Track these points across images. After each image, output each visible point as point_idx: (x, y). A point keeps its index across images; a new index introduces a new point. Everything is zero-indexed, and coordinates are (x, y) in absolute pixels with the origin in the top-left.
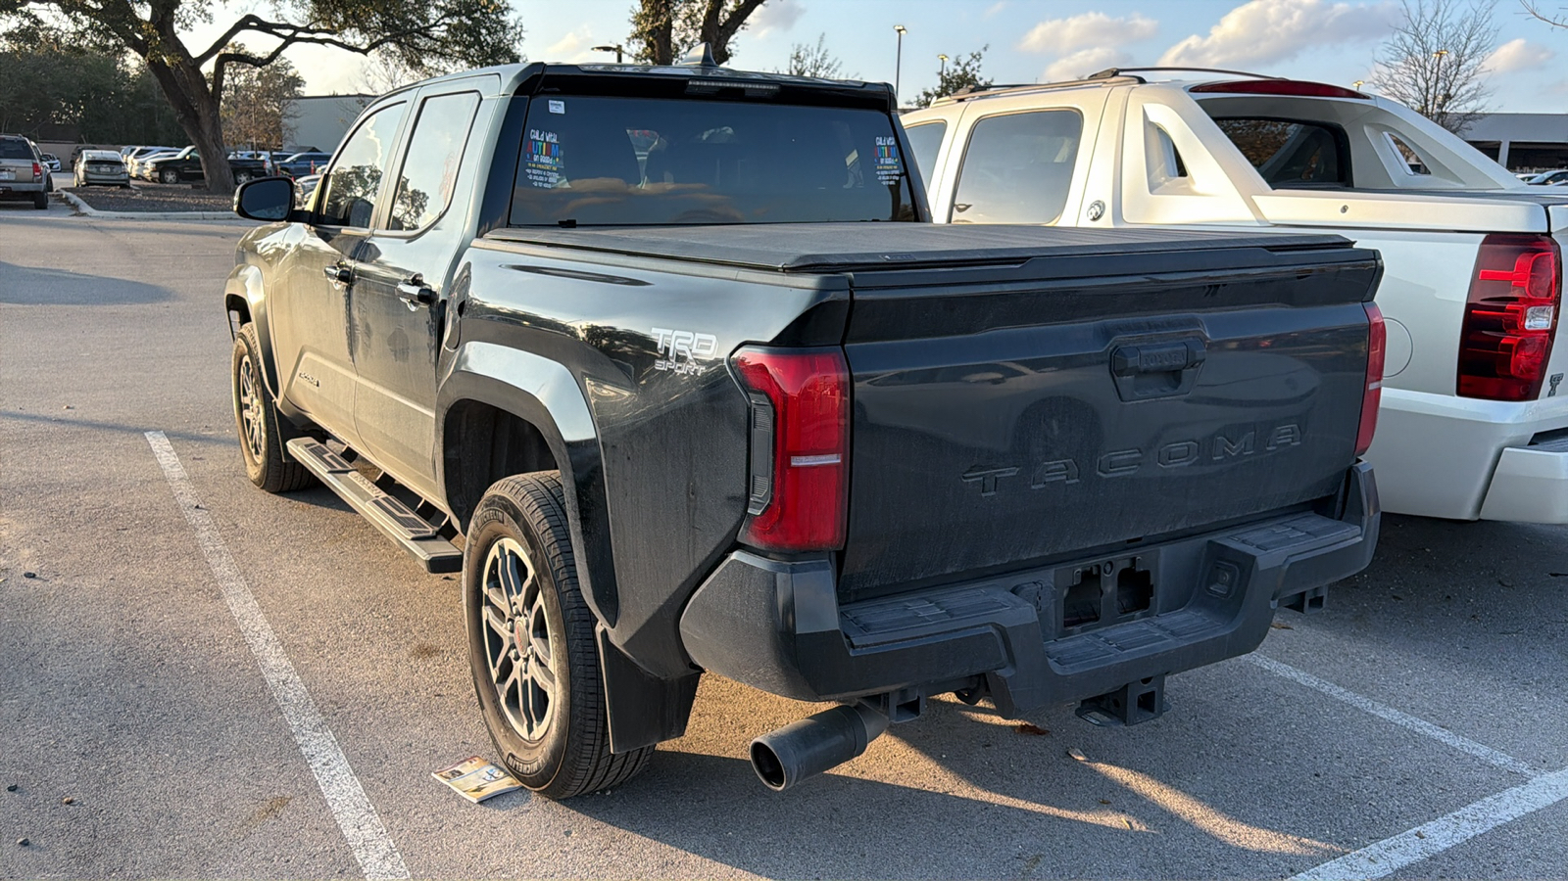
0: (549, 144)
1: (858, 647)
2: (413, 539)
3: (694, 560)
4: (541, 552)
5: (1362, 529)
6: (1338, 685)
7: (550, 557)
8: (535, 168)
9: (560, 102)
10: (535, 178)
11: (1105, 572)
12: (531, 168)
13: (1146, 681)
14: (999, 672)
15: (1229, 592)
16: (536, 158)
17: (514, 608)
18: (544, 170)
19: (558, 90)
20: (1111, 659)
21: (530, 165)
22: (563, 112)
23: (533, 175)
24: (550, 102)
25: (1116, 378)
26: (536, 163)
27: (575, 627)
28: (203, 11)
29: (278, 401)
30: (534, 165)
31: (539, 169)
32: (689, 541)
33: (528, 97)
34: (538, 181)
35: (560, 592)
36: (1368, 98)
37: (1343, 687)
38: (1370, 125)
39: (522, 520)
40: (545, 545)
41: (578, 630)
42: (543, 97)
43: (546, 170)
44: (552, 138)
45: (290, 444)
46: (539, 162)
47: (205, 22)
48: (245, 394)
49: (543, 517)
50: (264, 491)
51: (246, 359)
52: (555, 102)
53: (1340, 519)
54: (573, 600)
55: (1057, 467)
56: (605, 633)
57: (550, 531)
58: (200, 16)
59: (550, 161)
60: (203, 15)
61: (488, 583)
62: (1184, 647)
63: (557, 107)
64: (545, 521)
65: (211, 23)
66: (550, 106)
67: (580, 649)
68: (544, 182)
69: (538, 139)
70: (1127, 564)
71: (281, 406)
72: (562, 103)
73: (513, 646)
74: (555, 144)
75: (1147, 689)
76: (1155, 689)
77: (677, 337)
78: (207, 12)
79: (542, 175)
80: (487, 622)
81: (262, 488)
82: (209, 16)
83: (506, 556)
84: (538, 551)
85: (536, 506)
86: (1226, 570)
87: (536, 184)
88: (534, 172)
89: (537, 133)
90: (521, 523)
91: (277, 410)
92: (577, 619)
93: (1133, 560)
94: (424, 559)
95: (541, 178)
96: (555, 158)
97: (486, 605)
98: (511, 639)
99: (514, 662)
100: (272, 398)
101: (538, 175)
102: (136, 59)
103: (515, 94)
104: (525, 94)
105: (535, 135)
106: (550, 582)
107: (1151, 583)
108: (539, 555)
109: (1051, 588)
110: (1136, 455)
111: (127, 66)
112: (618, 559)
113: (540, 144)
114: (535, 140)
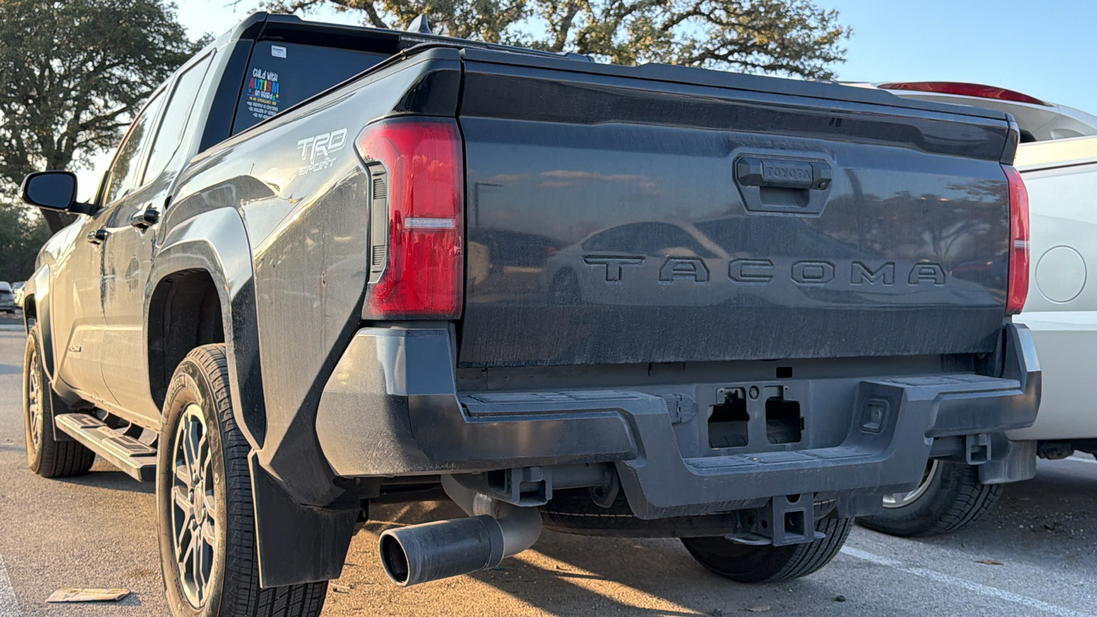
0: (270, 83)
1: (474, 414)
2: (132, 456)
3: (325, 351)
4: (210, 398)
5: (1021, 383)
6: (1042, 601)
7: (217, 401)
8: (256, 102)
9: (282, 48)
10: (255, 110)
11: (751, 396)
12: (252, 101)
13: (793, 498)
14: (628, 463)
15: (880, 429)
16: (257, 93)
17: (194, 475)
18: (264, 104)
19: (281, 38)
20: (751, 468)
21: (251, 98)
22: (285, 57)
23: (254, 107)
24: (273, 47)
25: (741, 186)
26: (257, 97)
27: (234, 464)
28: (88, 161)
29: (53, 382)
30: (255, 99)
31: (260, 102)
32: (321, 331)
33: (253, 40)
34: (258, 113)
35: (223, 432)
36: (1052, 106)
37: (1048, 602)
38: (1055, 131)
39: (198, 373)
40: (214, 391)
41: (237, 467)
42: (268, 42)
43: (267, 104)
44: (273, 77)
45: (58, 418)
46: (260, 97)
47: (88, 169)
48: (33, 390)
49: (216, 367)
50: (40, 476)
51: (34, 354)
52: (278, 48)
53: (1001, 377)
54: (234, 438)
55: (684, 267)
56: (255, 458)
57: (220, 378)
58: (84, 165)
59: (271, 97)
60: (87, 164)
61: (177, 461)
62: (831, 467)
63: (279, 52)
64: (218, 370)
65: (93, 170)
66: (272, 50)
67: (238, 486)
68: (264, 114)
69: (260, 77)
70: (774, 393)
71: (56, 387)
72: (284, 49)
73: (193, 517)
74: (275, 82)
75: (794, 508)
76: (802, 509)
77: (317, 141)
78: (91, 161)
79: (263, 108)
80: (175, 501)
81: (38, 473)
82: (92, 165)
83: (189, 423)
84: (207, 398)
85: (212, 360)
86: (877, 406)
87: (256, 115)
88: (255, 104)
89: (260, 71)
90: (196, 378)
91: (52, 390)
92: (236, 456)
93: (781, 388)
94: (136, 467)
95: (261, 111)
96: (275, 94)
97: (175, 485)
98: (192, 510)
99: (192, 531)
100: (49, 380)
101: (259, 108)
102: (36, 213)
103: (241, 38)
104: (250, 38)
105: (257, 73)
106: (215, 425)
107: (802, 415)
108: (208, 401)
109: (691, 401)
110: (768, 267)
111: (28, 219)
112: (265, 371)
113: (262, 81)
114: (258, 78)
